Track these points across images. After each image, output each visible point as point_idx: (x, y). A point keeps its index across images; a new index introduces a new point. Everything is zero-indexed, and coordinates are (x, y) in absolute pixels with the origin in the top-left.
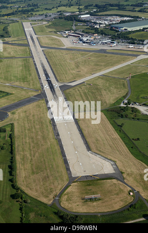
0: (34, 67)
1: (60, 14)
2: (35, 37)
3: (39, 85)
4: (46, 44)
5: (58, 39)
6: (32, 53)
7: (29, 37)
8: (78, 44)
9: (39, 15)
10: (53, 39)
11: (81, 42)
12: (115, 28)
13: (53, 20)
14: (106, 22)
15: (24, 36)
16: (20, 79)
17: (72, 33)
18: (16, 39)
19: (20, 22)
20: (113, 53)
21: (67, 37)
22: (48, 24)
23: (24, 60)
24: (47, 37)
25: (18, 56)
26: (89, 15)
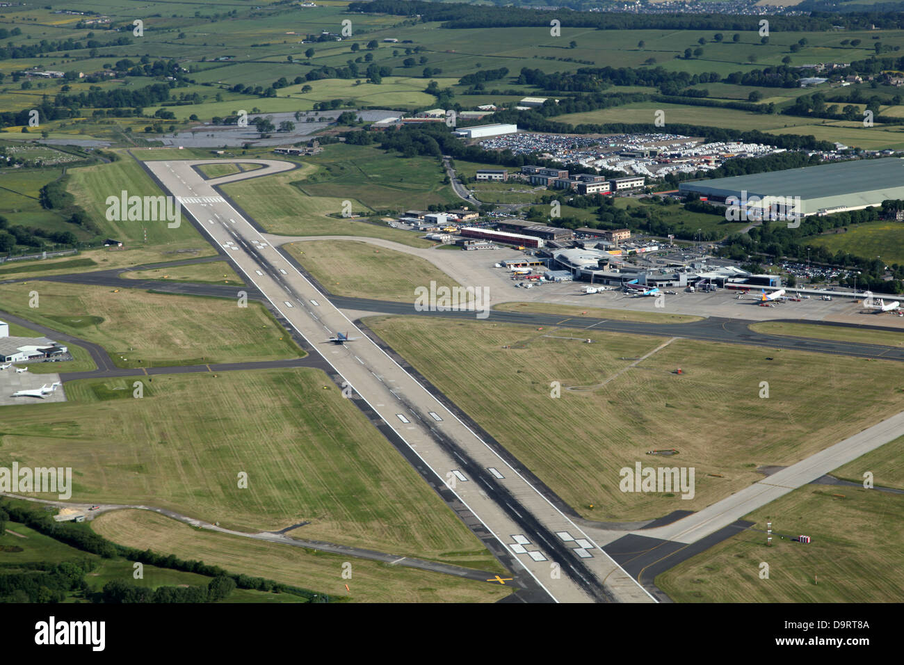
0: (371, 427)
1: (341, 121)
2: (263, 244)
3: (470, 542)
4: (355, 285)
5: (411, 258)
6: (302, 342)
7: (229, 246)
8: (552, 288)
9: (216, 121)
10: (379, 259)
11: (563, 276)
12: (710, 197)
13: (317, 149)
14: (641, 168)
15: (198, 241)
16: (325, 498)
17: (473, 223)
18: (152, 256)
19: (127, 160)
20: (800, 344)
21: (459, 245)
22: (302, 174)
23: (278, 381)
24: (342, 246)
25: (228, 359)
26: (512, 129)
